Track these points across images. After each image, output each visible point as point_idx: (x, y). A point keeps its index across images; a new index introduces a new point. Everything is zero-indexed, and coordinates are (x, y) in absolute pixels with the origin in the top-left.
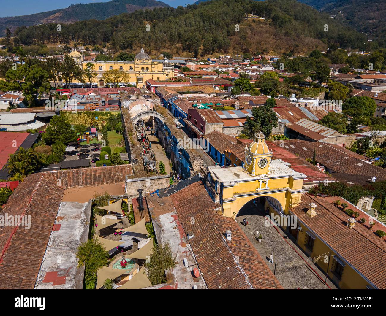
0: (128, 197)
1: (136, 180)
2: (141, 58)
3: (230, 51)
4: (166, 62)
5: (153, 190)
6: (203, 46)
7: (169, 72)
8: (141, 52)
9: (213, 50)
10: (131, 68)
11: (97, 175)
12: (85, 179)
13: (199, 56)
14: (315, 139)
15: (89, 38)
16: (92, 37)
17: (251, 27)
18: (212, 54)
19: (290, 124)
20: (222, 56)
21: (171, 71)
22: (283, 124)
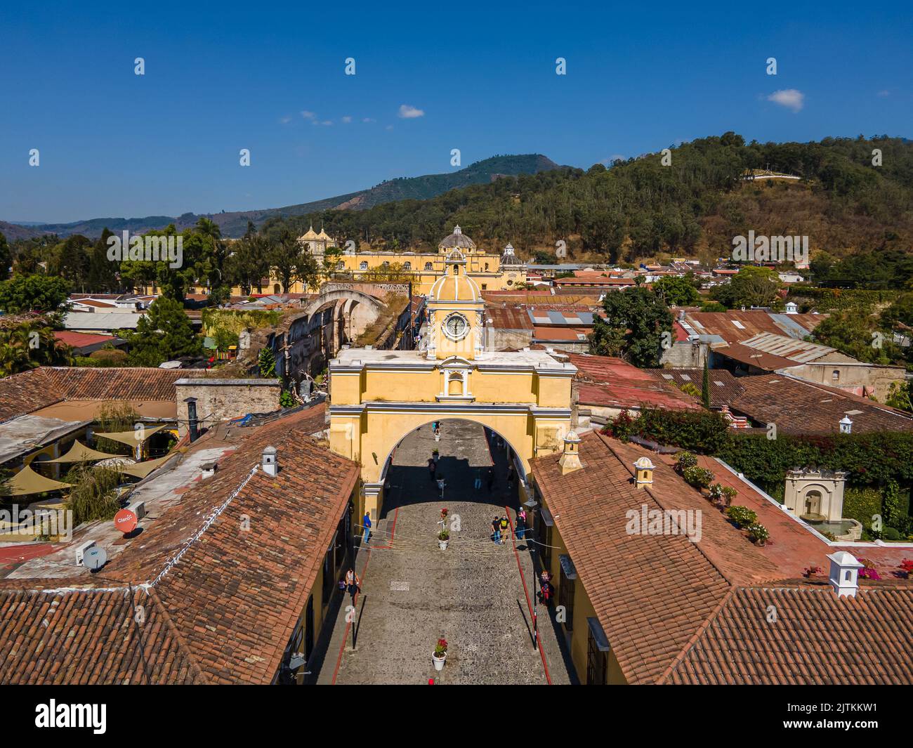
0: (180, 424)
1: (197, 383)
2: (452, 243)
3: (702, 249)
4: (509, 253)
5: (237, 415)
6: (632, 237)
7: (515, 276)
8: (455, 232)
9: (656, 247)
10: (429, 265)
11: (147, 381)
12: (116, 388)
13: (621, 260)
14: (766, 369)
15: (395, 235)
16: (401, 233)
17: (760, 196)
18: (652, 256)
19: (725, 344)
20: (677, 261)
21: (518, 274)
22: (702, 343)
